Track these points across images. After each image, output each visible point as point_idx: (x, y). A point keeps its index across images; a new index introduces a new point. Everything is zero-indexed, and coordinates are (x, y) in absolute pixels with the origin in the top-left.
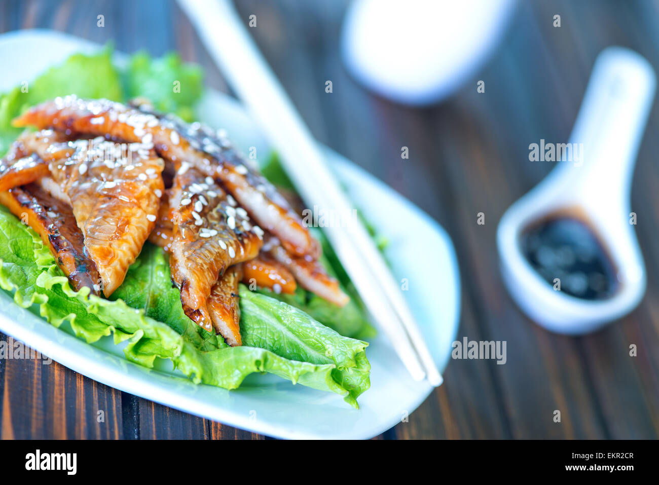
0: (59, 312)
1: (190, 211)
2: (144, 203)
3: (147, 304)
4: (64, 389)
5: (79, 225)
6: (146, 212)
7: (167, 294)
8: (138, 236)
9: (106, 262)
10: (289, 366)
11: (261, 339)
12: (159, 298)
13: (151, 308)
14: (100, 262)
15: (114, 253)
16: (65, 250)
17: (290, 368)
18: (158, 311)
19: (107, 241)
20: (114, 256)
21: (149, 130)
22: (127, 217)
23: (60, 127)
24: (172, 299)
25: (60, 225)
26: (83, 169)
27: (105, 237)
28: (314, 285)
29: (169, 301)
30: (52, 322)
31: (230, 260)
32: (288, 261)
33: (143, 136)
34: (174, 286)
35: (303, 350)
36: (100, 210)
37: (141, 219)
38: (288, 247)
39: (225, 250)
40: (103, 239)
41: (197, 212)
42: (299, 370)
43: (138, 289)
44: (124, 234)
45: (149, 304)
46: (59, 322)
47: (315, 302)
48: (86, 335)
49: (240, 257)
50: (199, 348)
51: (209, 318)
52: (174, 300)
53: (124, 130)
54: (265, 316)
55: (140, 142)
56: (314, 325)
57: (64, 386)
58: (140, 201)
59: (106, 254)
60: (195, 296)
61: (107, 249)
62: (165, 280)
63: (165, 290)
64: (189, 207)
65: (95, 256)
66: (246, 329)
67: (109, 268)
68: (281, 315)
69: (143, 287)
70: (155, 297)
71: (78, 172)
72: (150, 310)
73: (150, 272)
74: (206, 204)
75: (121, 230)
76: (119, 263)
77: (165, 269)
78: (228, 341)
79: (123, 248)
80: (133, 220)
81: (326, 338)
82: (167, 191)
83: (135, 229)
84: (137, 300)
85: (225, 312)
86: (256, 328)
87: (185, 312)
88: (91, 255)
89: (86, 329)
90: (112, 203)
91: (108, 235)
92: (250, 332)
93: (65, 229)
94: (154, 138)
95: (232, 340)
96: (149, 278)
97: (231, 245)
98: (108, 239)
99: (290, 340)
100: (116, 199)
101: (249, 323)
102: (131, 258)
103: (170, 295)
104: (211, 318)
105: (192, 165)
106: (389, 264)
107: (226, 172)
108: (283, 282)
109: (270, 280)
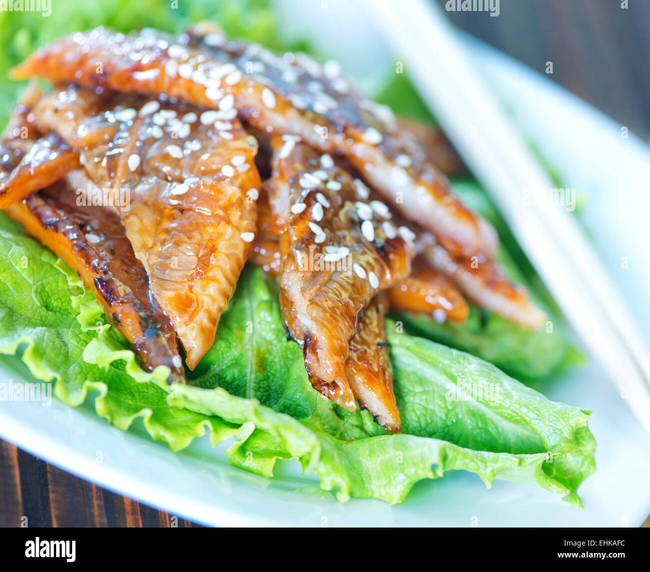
0: (122, 400)
1: (307, 222)
2: (235, 215)
3: (251, 369)
4: (140, 517)
5: (138, 255)
6: (238, 229)
7: (278, 347)
8: (231, 268)
9: (186, 317)
10: (479, 463)
11: (426, 409)
12: (267, 356)
13: (258, 374)
14: (177, 318)
15: (198, 302)
16: (122, 302)
17: (481, 465)
18: (269, 377)
19: (185, 282)
20: (198, 305)
21: (229, 90)
22: (210, 240)
23: (87, 83)
24: (287, 355)
25: (108, 258)
26: (134, 162)
27: (182, 277)
28: (493, 300)
29: (283, 359)
30: (116, 422)
31: (372, 290)
32: (451, 267)
33: (220, 100)
34: (290, 339)
35: (493, 423)
36: (167, 231)
37: (232, 242)
38: (450, 246)
39: (363, 279)
40: (179, 280)
41: (315, 222)
42: (495, 467)
43: (234, 344)
44: (209, 268)
45: (254, 367)
46: (126, 421)
47: (494, 326)
48: (169, 437)
49: (386, 283)
50: (338, 435)
51: (350, 391)
52: (290, 356)
53: (189, 90)
54: (429, 372)
55: (216, 109)
56: (509, 387)
57: (139, 513)
58: (229, 212)
59: (186, 304)
60: (328, 362)
61: (187, 295)
62: (273, 326)
63: (275, 342)
64: (303, 215)
65: (169, 308)
66: (404, 394)
67: (193, 325)
68: (456, 374)
69: (241, 339)
70: (261, 355)
71: (126, 166)
72: (256, 378)
73: (248, 312)
74: (327, 205)
75: (204, 263)
76: (206, 316)
77: (271, 308)
78: (379, 419)
79: (210, 291)
80: (222, 245)
81: (529, 409)
82: (264, 184)
83: (225, 258)
84: (234, 362)
85: (372, 377)
86: (419, 393)
87: (314, 386)
88: (163, 306)
89: (166, 427)
90: (184, 220)
91: (185, 273)
92: (409, 399)
93: (117, 264)
94: (236, 100)
95: (386, 419)
96: (249, 323)
97: (373, 269)
98: (186, 280)
99: (471, 408)
100: (191, 212)
101: (407, 384)
102: (222, 305)
103: (284, 349)
104: (353, 392)
105: (298, 139)
106: (590, 235)
107: (350, 142)
108: (448, 305)
109: (429, 304)
